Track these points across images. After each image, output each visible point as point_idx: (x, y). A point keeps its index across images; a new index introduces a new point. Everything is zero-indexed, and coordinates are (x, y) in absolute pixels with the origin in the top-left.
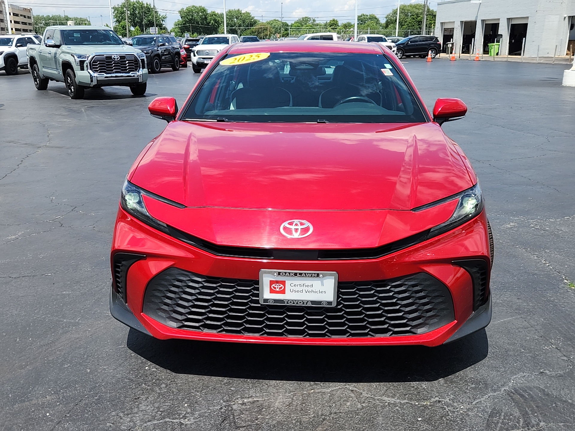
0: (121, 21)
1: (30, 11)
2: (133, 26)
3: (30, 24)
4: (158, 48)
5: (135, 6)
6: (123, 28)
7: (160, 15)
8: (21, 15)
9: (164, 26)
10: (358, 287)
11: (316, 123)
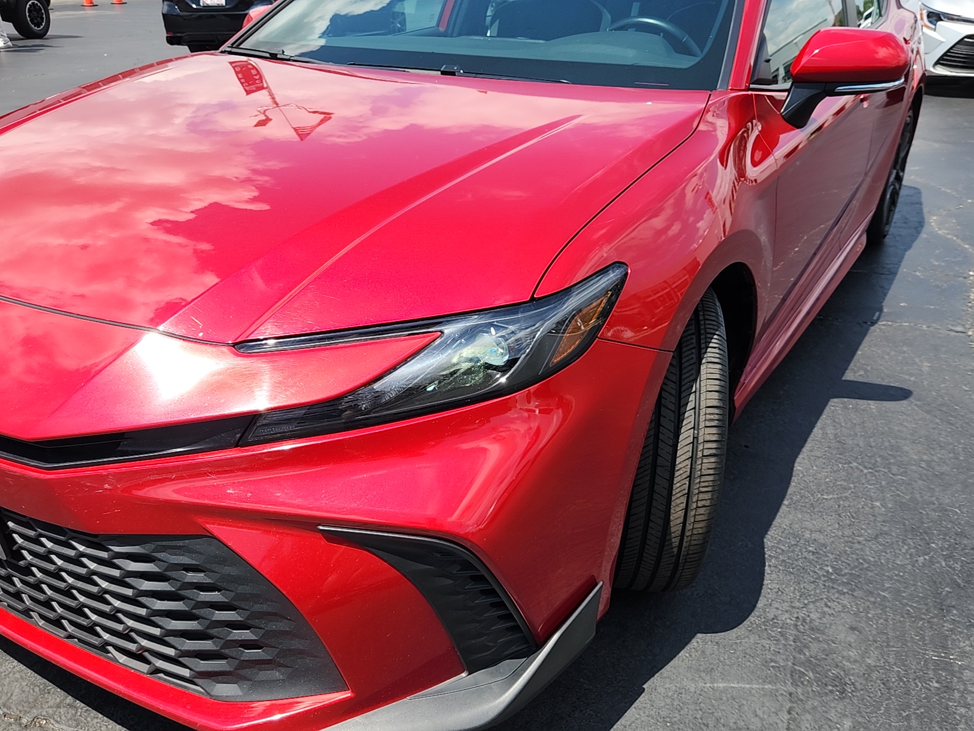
10: (39, 530)
11: (439, 73)
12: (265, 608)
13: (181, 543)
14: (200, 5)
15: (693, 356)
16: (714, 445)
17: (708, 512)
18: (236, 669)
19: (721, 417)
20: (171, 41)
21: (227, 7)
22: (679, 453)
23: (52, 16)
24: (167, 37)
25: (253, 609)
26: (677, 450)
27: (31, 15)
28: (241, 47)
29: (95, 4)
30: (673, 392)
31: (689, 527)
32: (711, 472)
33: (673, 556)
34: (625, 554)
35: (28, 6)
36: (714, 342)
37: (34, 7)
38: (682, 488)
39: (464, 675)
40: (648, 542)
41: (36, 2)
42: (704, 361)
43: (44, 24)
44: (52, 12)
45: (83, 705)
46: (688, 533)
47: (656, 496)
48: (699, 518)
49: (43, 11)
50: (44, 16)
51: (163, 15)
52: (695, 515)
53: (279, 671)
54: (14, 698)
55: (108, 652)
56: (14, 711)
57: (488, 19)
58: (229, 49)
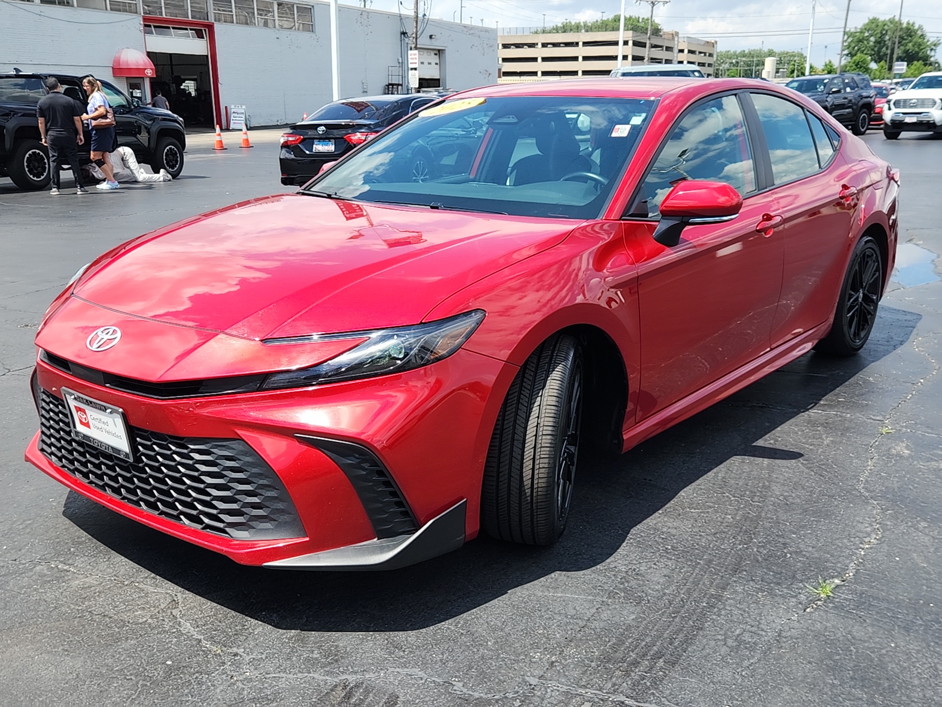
0: (856, 55)
1: (713, 45)
2: (876, 62)
3: (710, 65)
4: (827, 97)
5: (886, 27)
6: (856, 65)
7: (928, 41)
8: (700, 53)
9: (932, 59)
10: (153, 440)
11: (429, 207)
12: (265, 482)
13: (224, 443)
14: (312, 151)
15: (544, 375)
16: (550, 428)
17: (547, 472)
18: (248, 521)
19: (556, 412)
20: (285, 182)
21: (336, 153)
22: (528, 432)
23: (186, 158)
24: (282, 178)
25: (259, 483)
26: (527, 430)
27: (168, 158)
28: (311, 190)
29: (225, 147)
30: (528, 395)
31: (535, 482)
32: (548, 445)
33: (528, 503)
34: (499, 502)
35: (166, 151)
36: (559, 368)
37: (171, 151)
38: (530, 454)
39: (375, 540)
40: (512, 492)
41: (173, 147)
42: (549, 378)
43: (177, 166)
44: (186, 155)
45: (160, 578)
46: (535, 486)
47: (514, 460)
48: (541, 475)
49: (178, 155)
50: (179, 159)
51: (281, 159)
52: (538, 474)
53: (271, 524)
54: (120, 573)
55: (181, 520)
56: (121, 579)
57: (509, 169)
58: (302, 191)
